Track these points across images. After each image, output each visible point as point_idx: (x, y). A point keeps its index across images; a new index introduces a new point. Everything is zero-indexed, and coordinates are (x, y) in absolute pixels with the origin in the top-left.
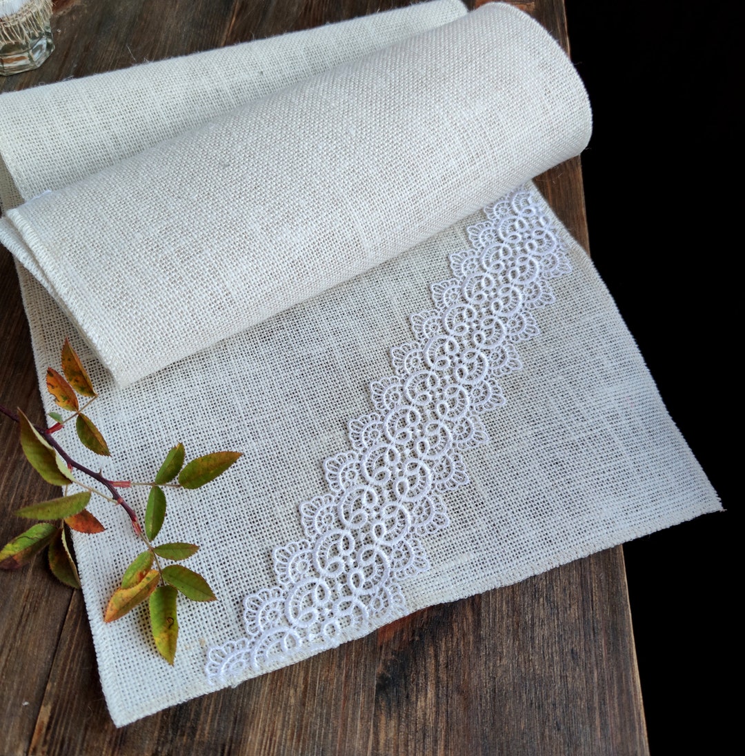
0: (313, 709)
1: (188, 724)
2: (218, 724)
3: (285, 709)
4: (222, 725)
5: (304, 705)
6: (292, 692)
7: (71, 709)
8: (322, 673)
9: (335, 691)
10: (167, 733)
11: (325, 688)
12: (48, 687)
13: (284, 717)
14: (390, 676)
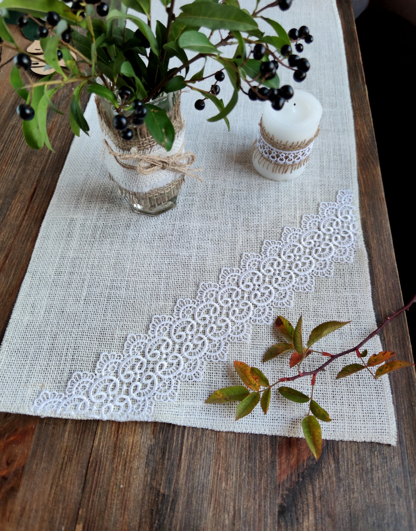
0: (240, 527)
3: (223, 528)
5: (234, 524)
6: (226, 516)
7: (94, 527)
8: (245, 503)
9: (253, 515)
11: (246, 514)
12: (80, 512)
14: (285, 505)
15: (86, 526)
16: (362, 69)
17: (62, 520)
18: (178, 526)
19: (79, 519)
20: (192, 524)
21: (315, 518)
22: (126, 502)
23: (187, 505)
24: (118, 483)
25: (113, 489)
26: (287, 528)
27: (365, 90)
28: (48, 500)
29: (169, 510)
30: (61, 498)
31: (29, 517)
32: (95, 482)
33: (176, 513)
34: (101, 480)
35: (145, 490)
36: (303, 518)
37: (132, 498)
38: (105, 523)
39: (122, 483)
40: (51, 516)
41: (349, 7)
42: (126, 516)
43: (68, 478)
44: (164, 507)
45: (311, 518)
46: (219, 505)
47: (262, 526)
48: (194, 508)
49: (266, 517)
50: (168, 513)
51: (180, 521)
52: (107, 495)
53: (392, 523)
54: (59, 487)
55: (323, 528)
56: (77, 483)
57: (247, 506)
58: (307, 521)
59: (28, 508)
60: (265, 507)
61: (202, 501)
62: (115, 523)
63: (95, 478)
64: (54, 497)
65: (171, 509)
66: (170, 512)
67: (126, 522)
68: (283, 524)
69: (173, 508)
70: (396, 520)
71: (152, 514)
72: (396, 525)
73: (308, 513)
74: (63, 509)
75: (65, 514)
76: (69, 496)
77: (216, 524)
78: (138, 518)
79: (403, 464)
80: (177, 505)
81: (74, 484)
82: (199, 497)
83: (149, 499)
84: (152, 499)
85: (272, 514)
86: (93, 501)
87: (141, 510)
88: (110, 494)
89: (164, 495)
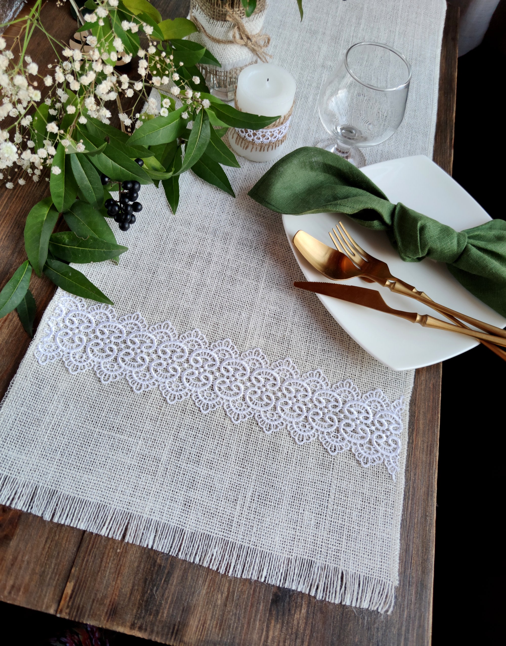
15: (77, 585)
16: (452, 129)
17: (54, 575)
18: (170, 598)
19: (71, 577)
20: (184, 599)
21: (307, 612)
22: (120, 568)
23: (182, 579)
24: (115, 547)
25: (109, 552)
26: (278, 617)
27: (450, 155)
28: (42, 554)
29: (163, 581)
30: (55, 553)
31: (20, 568)
32: (92, 542)
33: (169, 586)
34: (99, 542)
35: (142, 558)
36: (295, 610)
37: (127, 564)
38: (97, 585)
39: (119, 547)
40: (43, 569)
41: (455, 46)
42: (119, 581)
43: (64, 534)
44: (159, 578)
45: (304, 611)
46: (214, 585)
47: (254, 611)
48: (188, 584)
49: (259, 603)
50: (161, 585)
51: (173, 594)
52: (103, 557)
53: (382, 628)
54: (54, 542)
55: (314, 622)
56: (73, 540)
58: (298, 613)
59: (20, 557)
60: (259, 593)
61: (198, 578)
62: (107, 587)
63: (93, 538)
64: (48, 551)
65: (165, 581)
66: (164, 583)
67: (118, 587)
68: (274, 613)
69: (167, 580)
70: (386, 626)
71: (145, 582)
72: (385, 631)
73: (302, 606)
74: (55, 564)
75: (57, 569)
76: (63, 553)
77: (207, 602)
78: (131, 585)
79: (405, 573)
80: (171, 578)
81: (70, 541)
82: (196, 574)
83: (144, 567)
84: (147, 568)
85: (265, 601)
86: (87, 561)
87: (135, 577)
88: (106, 557)
89: (160, 566)
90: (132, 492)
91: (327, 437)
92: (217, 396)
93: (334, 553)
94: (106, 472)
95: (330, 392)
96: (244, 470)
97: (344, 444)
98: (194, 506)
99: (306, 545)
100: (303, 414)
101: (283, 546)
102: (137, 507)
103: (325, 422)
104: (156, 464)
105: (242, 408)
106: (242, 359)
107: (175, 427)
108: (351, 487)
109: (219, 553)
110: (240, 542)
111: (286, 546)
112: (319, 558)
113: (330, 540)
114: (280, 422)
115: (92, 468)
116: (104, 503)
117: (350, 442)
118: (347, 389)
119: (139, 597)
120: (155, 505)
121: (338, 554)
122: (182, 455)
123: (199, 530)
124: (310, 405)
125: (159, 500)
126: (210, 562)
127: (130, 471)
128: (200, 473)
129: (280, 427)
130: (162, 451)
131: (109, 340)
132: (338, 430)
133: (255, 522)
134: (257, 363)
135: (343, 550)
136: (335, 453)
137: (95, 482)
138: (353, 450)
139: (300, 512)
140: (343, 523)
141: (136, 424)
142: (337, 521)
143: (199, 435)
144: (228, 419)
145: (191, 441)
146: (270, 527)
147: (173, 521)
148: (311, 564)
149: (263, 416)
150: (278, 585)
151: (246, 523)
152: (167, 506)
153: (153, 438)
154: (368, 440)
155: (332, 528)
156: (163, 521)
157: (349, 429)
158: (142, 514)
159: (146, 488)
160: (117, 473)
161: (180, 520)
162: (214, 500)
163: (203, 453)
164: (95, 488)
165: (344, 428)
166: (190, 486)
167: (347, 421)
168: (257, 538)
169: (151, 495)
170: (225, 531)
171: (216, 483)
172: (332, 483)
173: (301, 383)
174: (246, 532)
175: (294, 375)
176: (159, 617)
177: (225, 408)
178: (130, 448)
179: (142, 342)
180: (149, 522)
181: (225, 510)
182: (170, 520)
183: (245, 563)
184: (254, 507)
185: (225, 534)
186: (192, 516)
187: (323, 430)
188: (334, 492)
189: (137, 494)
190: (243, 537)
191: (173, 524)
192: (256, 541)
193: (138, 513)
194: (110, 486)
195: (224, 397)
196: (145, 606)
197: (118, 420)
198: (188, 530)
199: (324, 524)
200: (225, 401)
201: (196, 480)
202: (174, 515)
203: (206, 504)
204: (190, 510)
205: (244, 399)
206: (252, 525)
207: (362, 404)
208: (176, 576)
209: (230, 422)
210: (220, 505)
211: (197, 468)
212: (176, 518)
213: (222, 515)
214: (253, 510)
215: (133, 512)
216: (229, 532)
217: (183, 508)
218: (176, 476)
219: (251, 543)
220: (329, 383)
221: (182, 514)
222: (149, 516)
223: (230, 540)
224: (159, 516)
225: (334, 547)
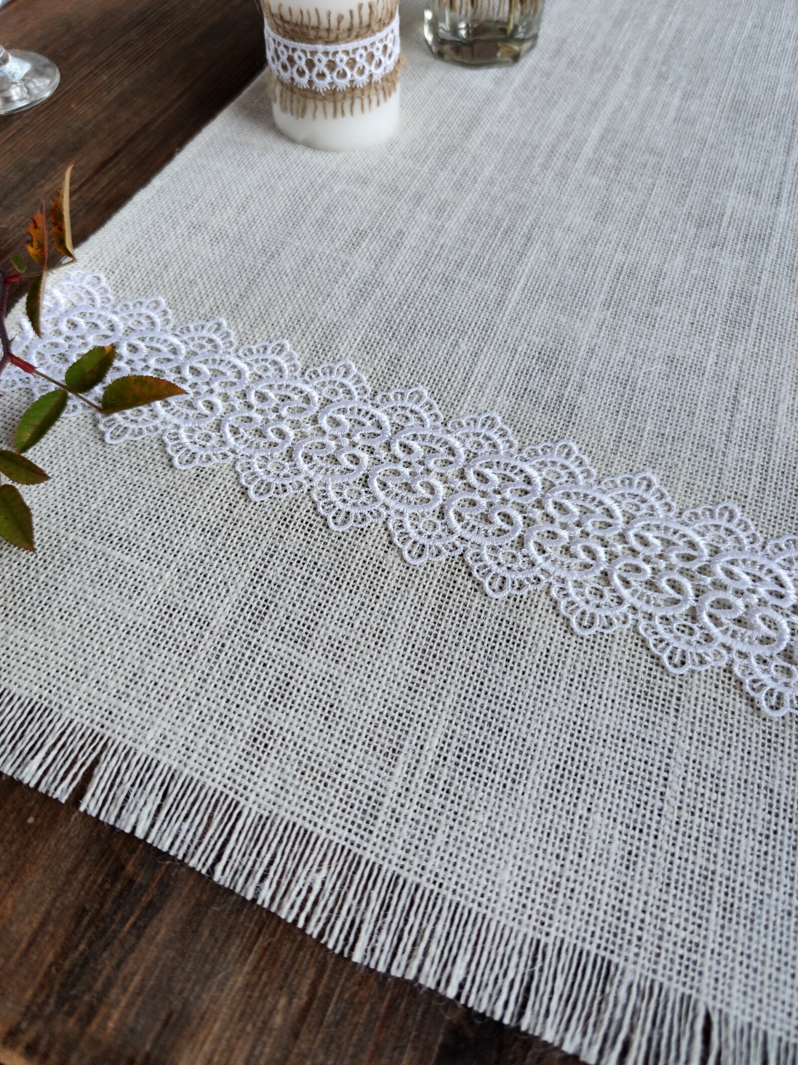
0: (310, 1049)
1: (87, 998)
2: (137, 1015)
3: (261, 1032)
4: (142, 1021)
5: (296, 1035)
6: (283, 1002)
8: (349, 985)
9: (360, 1029)
10: (45, 1003)
11: (344, 1017)
13: (254, 1048)
14: (471, 1035)
18: (137, 978)
20: (178, 987)
23: (184, 930)
24: (25, 810)
29: (128, 926)
33: (143, 943)
35: (87, 851)
37: (44, 860)
39: (35, 812)
42: (12, 902)
44: (119, 915)
46: (274, 964)
48: (198, 948)
49: (399, 1048)
50: (121, 935)
51: (147, 969)
57: (354, 995)
60: (406, 1017)
65: (134, 925)
66: (129, 932)
69: (141, 923)
71: (78, 918)
77: (243, 1013)
78: (37, 918)
80: (155, 921)
83: (87, 877)
84: (94, 881)
85: (421, 1045)
87: (54, 900)
89: (131, 882)
90: (123, 689)
91: (660, 628)
92: (375, 500)
93: (680, 951)
94: (69, 631)
95: (674, 526)
96: (425, 677)
97: (710, 652)
98: (277, 746)
99: (594, 912)
100: (598, 566)
101: (523, 900)
102: (128, 724)
103: (657, 590)
104: (197, 630)
105: (434, 534)
106: (448, 432)
107: (259, 554)
108: (733, 768)
109: (329, 885)
110: (393, 868)
111: (529, 904)
112: (632, 957)
113: (670, 909)
114: (531, 576)
115: (39, 618)
116: (46, 704)
117: (729, 649)
118: (724, 523)
119: (50, 957)
120: (175, 729)
121: (694, 957)
122: (267, 618)
123: (282, 813)
124: (619, 548)
125: (188, 718)
126: (302, 908)
127: (130, 637)
128: (306, 667)
129: (531, 588)
130: (218, 603)
131: (144, 364)
132: (693, 615)
133: (443, 819)
134: (486, 444)
135: (711, 946)
136: (684, 670)
137: (37, 649)
138: (736, 669)
139: (579, 812)
140: (712, 867)
141: (166, 536)
142: (691, 858)
143: (318, 579)
144: (395, 553)
145: (294, 589)
146: (488, 840)
147: (213, 775)
148: (607, 973)
149: (486, 558)
150: (497, 1017)
151: (417, 817)
152: (206, 736)
153: (200, 570)
154: (782, 648)
155: (674, 876)
156: (186, 771)
157: (725, 616)
158: (136, 745)
159: (161, 682)
160: (97, 637)
161: (234, 776)
162: (334, 741)
163: (321, 621)
164: (33, 663)
165: (713, 611)
166: (274, 695)
167: (721, 595)
168: (445, 864)
169: (170, 701)
170: (355, 829)
171: (345, 699)
172: (675, 750)
173: (599, 496)
174: (415, 842)
175: (580, 477)
176: (94, 1026)
177: (391, 527)
178: (141, 586)
179: (217, 373)
180: (150, 766)
181: (363, 772)
182: (207, 771)
183: (402, 931)
184: (444, 778)
185: (352, 837)
186: (270, 772)
187: (651, 609)
188: (680, 772)
189: (133, 693)
190: (403, 854)
191: (214, 783)
192: (442, 873)
193: (126, 741)
194: (71, 666)
195: (392, 503)
196: (63, 986)
197: (126, 523)
198: (251, 808)
199: (649, 858)
200: (392, 512)
201: (293, 682)
202: (220, 760)
203: (311, 747)
204: (264, 757)
205: (442, 514)
206: (435, 824)
207: (764, 561)
208: (168, 919)
209: (398, 560)
210: (348, 756)
211: (299, 655)
212: (224, 770)
213: (351, 784)
214: (441, 785)
215: (114, 736)
216: (366, 835)
217: (248, 748)
218: (242, 665)
219: (427, 875)
220: (674, 504)
221: (242, 762)
222: (153, 754)
223: (367, 855)
224: (180, 756)
225: (682, 934)
